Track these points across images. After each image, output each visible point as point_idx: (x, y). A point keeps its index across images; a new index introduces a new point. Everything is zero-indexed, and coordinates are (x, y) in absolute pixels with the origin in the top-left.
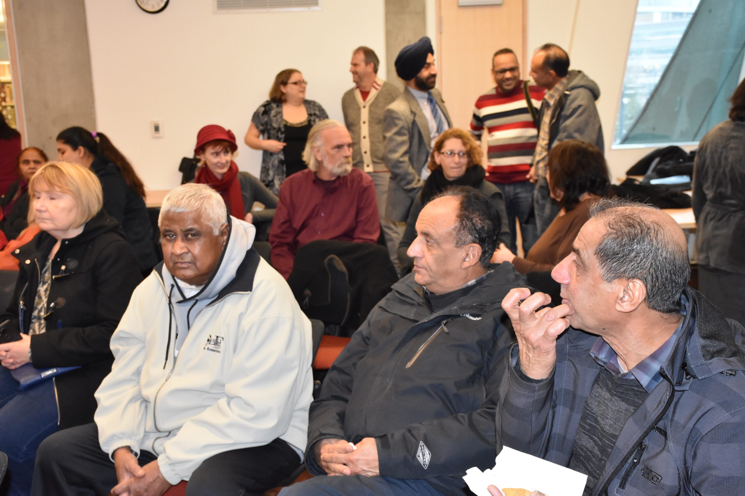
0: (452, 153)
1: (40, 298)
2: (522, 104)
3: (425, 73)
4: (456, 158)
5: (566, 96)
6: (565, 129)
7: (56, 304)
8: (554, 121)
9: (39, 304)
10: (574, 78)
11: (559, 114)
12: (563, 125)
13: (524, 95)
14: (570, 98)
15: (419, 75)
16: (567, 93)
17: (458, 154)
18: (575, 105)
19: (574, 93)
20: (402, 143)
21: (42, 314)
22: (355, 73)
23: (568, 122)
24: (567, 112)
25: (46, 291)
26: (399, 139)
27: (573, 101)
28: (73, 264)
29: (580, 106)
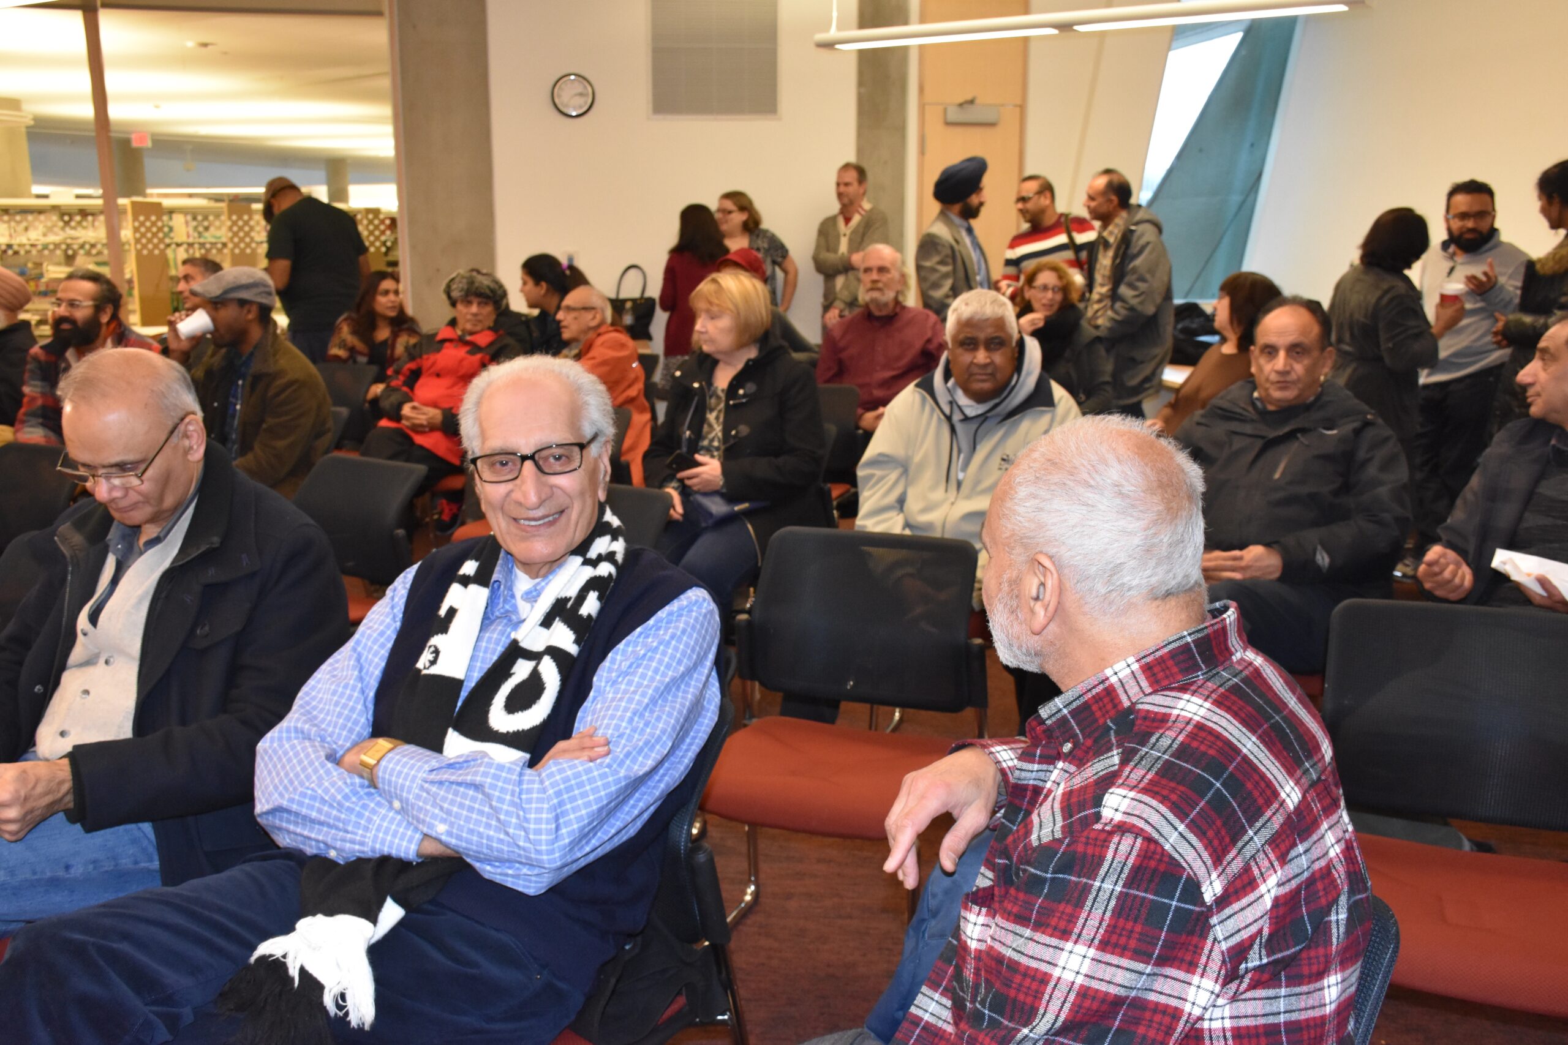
0: (1045, 288)
1: (710, 426)
2: (1062, 239)
3: (974, 200)
4: (1050, 294)
5: (1132, 231)
6: (1134, 270)
7: (737, 433)
8: (1118, 261)
9: (709, 433)
10: (1137, 212)
11: (1125, 253)
12: (1131, 265)
13: (1064, 229)
14: (1136, 235)
15: (969, 200)
16: (1133, 228)
17: (1053, 289)
18: (1142, 242)
19: (1139, 229)
20: (946, 276)
21: (716, 444)
22: (840, 195)
23: (1137, 262)
24: (1134, 250)
25: (717, 418)
26: (944, 269)
27: (1140, 237)
28: (751, 387)
29: (1148, 243)
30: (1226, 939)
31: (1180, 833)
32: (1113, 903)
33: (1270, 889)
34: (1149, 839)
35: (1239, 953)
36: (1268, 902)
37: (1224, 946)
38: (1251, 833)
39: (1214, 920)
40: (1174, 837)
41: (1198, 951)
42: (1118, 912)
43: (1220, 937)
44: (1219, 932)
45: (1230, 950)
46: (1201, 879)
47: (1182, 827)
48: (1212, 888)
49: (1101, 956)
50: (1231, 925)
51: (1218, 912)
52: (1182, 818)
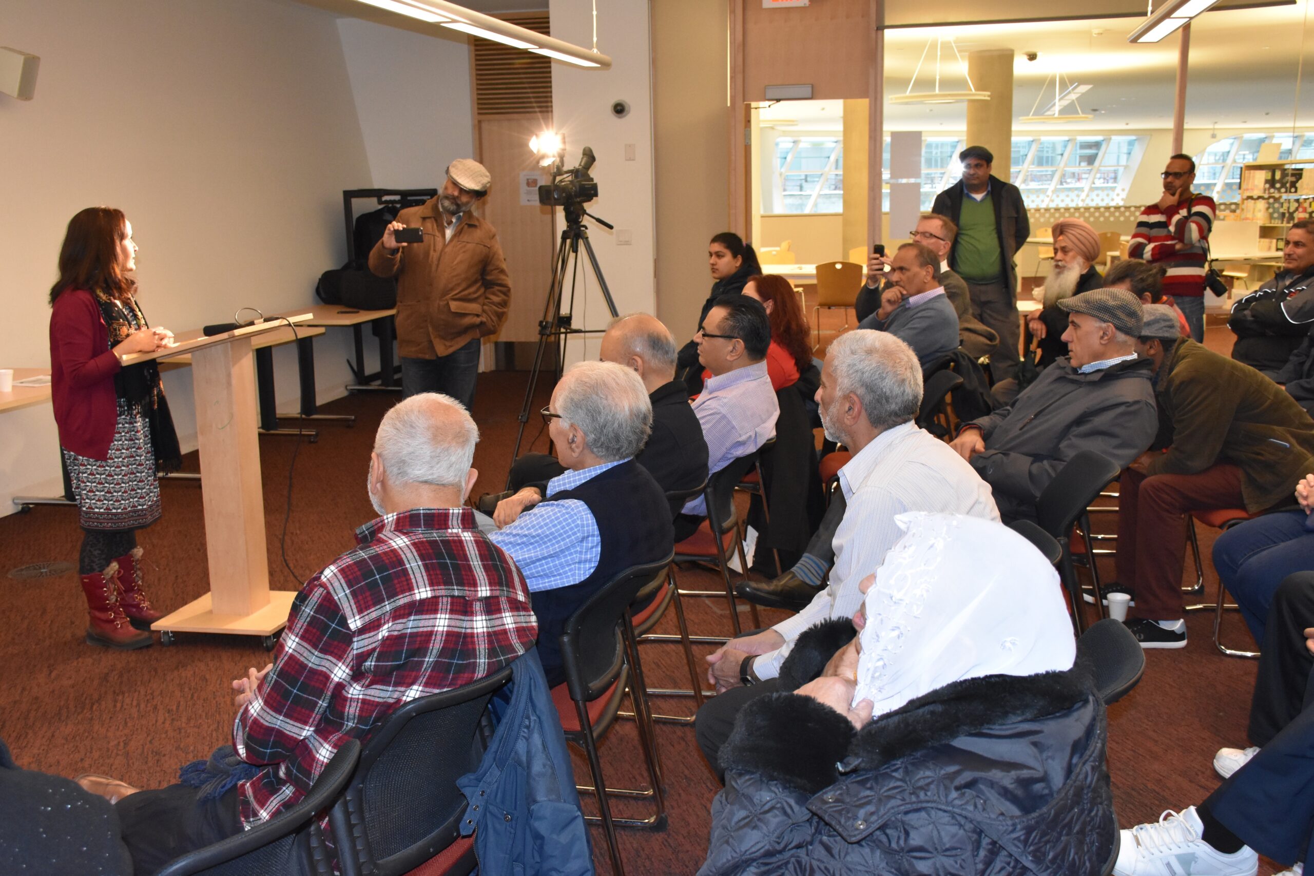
30: (357, 649)
31: (346, 594)
32: (309, 619)
33: (384, 632)
34: (329, 593)
35: (362, 657)
36: (380, 637)
37: (355, 652)
38: (387, 603)
39: (355, 639)
40: (341, 595)
41: (345, 651)
42: (310, 624)
43: (355, 648)
44: (355, 645)
45: (357, 655)
46: (348, 617)
47: (348, 591)
48: (355, 623)
49: (301, 642)
50: (362, 643)
51: (358, 636)
52: (349, 587)
